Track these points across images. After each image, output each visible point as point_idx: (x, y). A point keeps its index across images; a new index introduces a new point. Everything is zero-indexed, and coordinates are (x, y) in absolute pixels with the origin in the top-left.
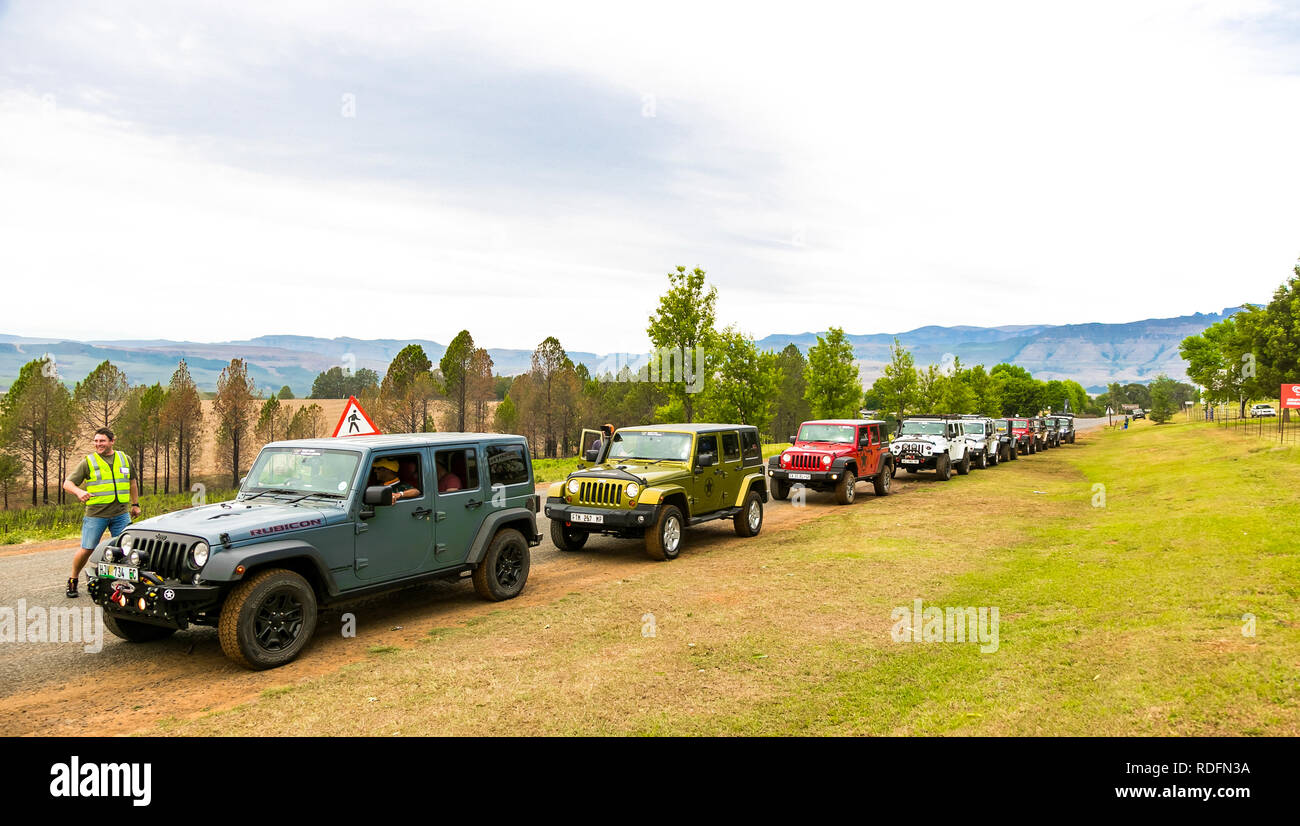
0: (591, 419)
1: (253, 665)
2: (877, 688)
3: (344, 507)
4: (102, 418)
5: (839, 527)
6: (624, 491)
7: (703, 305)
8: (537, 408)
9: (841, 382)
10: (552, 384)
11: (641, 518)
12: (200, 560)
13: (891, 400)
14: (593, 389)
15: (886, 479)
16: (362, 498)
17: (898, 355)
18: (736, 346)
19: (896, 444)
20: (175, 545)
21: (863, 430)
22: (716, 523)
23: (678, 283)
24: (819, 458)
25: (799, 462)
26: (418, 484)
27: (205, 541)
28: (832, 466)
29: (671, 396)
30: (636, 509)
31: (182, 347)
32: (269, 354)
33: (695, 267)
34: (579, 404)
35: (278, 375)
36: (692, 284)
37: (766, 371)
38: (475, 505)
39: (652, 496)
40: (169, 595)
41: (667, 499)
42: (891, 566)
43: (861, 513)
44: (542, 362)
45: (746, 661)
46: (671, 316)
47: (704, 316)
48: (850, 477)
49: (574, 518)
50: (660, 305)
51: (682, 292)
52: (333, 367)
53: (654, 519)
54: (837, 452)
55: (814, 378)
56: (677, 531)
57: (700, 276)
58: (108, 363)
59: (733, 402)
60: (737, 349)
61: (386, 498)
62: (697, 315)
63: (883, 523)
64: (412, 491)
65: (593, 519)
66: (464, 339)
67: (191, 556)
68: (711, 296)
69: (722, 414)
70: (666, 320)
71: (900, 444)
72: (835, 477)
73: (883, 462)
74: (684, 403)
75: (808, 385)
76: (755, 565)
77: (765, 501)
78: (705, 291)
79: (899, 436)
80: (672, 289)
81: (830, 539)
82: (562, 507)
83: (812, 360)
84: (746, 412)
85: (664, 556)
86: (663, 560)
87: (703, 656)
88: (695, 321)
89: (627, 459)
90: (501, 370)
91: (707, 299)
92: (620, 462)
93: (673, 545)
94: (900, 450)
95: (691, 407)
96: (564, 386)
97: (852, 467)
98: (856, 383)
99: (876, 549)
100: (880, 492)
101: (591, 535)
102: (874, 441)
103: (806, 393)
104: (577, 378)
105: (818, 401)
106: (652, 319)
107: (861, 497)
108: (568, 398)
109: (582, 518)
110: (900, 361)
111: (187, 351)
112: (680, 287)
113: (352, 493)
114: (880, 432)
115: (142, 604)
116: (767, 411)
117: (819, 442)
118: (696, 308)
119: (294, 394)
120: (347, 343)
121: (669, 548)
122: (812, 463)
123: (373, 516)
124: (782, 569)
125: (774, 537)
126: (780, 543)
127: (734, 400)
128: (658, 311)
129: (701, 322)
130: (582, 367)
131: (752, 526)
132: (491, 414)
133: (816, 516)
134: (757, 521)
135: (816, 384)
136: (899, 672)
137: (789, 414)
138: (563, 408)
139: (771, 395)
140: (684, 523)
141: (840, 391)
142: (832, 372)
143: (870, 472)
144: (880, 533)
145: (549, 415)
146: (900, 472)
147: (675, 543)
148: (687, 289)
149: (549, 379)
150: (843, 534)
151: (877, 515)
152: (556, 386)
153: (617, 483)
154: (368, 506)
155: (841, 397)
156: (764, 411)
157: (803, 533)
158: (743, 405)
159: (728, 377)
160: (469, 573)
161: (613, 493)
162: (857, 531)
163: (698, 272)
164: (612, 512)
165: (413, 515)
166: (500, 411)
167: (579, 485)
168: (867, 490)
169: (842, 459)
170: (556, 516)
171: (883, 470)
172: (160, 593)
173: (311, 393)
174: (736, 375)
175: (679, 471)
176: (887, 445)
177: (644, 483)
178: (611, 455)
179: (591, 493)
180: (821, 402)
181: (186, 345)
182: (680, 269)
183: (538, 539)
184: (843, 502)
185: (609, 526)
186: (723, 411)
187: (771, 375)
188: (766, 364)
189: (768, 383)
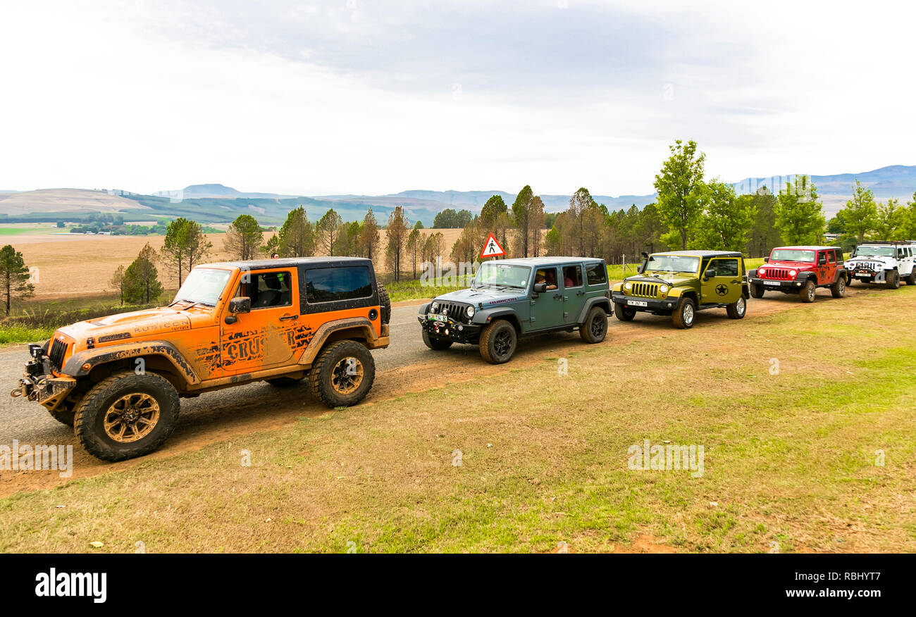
0: (609, 241)
1: (494, 362)
2: (824, 396)
3: (525, 293)
4: (329, 241)
5: (803, 316)
6: (658, 289)
7: (695, 166)
8: (573, 234)
9: (806, 215)
10: (583, 218)
11: (670, 305)
12: (470, 314)
13: (852, 227)
14: (610, 221)
15: (841, 287)
16: (533, 289)
17: (859, 192)
18: (720, 192)
19: (851, 262)
20: (459, 307)
21: (821, 254)
22: (714, 310)
23: (676, 152)
24: (787, 271)
25: (771, 274)
26: (556, 283)
27: (472, 306)
28: (797, 277)
29: (671, 227)
30: (667, 299)
31: (361, 199)
32: (408, 202)
33: (689, 140)
34: (601, 231)
35: (414, 214)
36: (686, 152)
37: (743, 209)
38: (581, 294)
39: (677, 292)
40: (461, 328)
41: (685, 294)
42: (840, 340)
43: (820, 309)
44: (577, 204)
45: (744, 378)
46: (671, 174)
47: (696, 173)
48: (811, 285)
49: (630, 303)
50: (663, 167)
51: (680, 157)
52: (446, 209)
53: (678, 304)
54: (800, 268)
55: (783, 213)
56: (691, 312)
57: (693, 145)
58: (332, 210)
59: (717, 230)
60: (720, 193)
61: (543, 289)
62: (691, 173)
63: (837, 315)
64: (553, 286)
65: (641, 304)
66: (527, 190)
67: (466, 312)
68: (702, 159)
69: (708, 239)
70: (668, 177)
71: (855, 263)
72: (799, 284)
73: (838, 274)
74: (680, 231)
75: (778, 217)
76: (743, 334)
77: (748, 298)
78: (696, 156)
79: (854, 257)
80: (672, 156)
81: (795, 323)
82: (622, 297)
83: (781, 199)
84: (727, 237)
85: (683, 326)
86: (684, 329)
87: (718, 374)
88: (688, 177)
89: (658, 271)
90: (549, 209)
91: (698, 161)
92: (654, 273)
93: (689, 320)
94: (855, 266)
95: (685, 235)
96: (592, 219)
97: (813, 278)
98: (820, 215)
99: (829, 331)
100: (836, 296)
101: (637, 312)
102: (830, 260)
103: (776, 223)
104: (600, 214)
105: (786, 229)
106: (657, 177)
107: (819, 298)
108: (594, 227)
109: (635, 303)
110: (861, 197)
111: (364, 201)
112: (678, 154)
113: (528, 286)
114: (837, 255)
115: (447, 332)
116: (744, 236)
117: (787, 261)
118: (690, 168)
119: (424, 226)
120: (452, 194)
121: (687, 322)
122: (782, 275)
123: (538, 297)
124: (762, 337)
125: (755, 320)
126: (759, 323)
127: (718, 229)
128: (662, 171)
129: (693, 177)
130: (603, 206)
131: (739, 313)
132: (543, 238)
133: (785, 309)
134: (742, 310)
135: (784, 217)
136: (838, 390)
137: (761, 237)
138: (590, 234)
139: (747, 225)
140: (695, 308)
141: (804, 221)
142: (798, 208)
143: (827, 282)
144: (833, 321)
145: (581, 238)
146: (854, 282)
147: (691, 319)
148: (682, 155)
149: (582, 215)
150: (805, 321)
151: (833, 310)
152: (586, 220)
153: (655, 284)
154: (536, 292)
155: (806, 226)
156: (741, 236)
157: (775, 319)
158: (725, 233)
159: (713, 213)
160: (577, 328)
161: (652, 290)
162: (816, 319)
163: (691, 143)
164: (652, 300)
165: (554, 298)
166: (550, 236)
167: (632, 285)
168: (826, 294)
169: (805, 272)
170: (619, 301)
171: (838, 280)
172: (457, 327)
173: (433, 225)
174: (719, 212)
175: (692, 278)
176: (843, 263)
177: (671, 285)
178: (648, 268)
179: (639, 290)
180: (788, 230)
181: (363, 198)
182: (678, 142)
183: (611, 313)
184: (806, 301)
185: (651, 307)
186: (709, 237)
187: (747, 212)
188: (742, 203)
189: (745, 217)
